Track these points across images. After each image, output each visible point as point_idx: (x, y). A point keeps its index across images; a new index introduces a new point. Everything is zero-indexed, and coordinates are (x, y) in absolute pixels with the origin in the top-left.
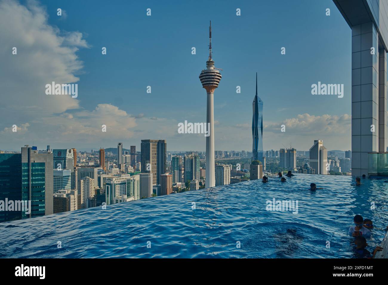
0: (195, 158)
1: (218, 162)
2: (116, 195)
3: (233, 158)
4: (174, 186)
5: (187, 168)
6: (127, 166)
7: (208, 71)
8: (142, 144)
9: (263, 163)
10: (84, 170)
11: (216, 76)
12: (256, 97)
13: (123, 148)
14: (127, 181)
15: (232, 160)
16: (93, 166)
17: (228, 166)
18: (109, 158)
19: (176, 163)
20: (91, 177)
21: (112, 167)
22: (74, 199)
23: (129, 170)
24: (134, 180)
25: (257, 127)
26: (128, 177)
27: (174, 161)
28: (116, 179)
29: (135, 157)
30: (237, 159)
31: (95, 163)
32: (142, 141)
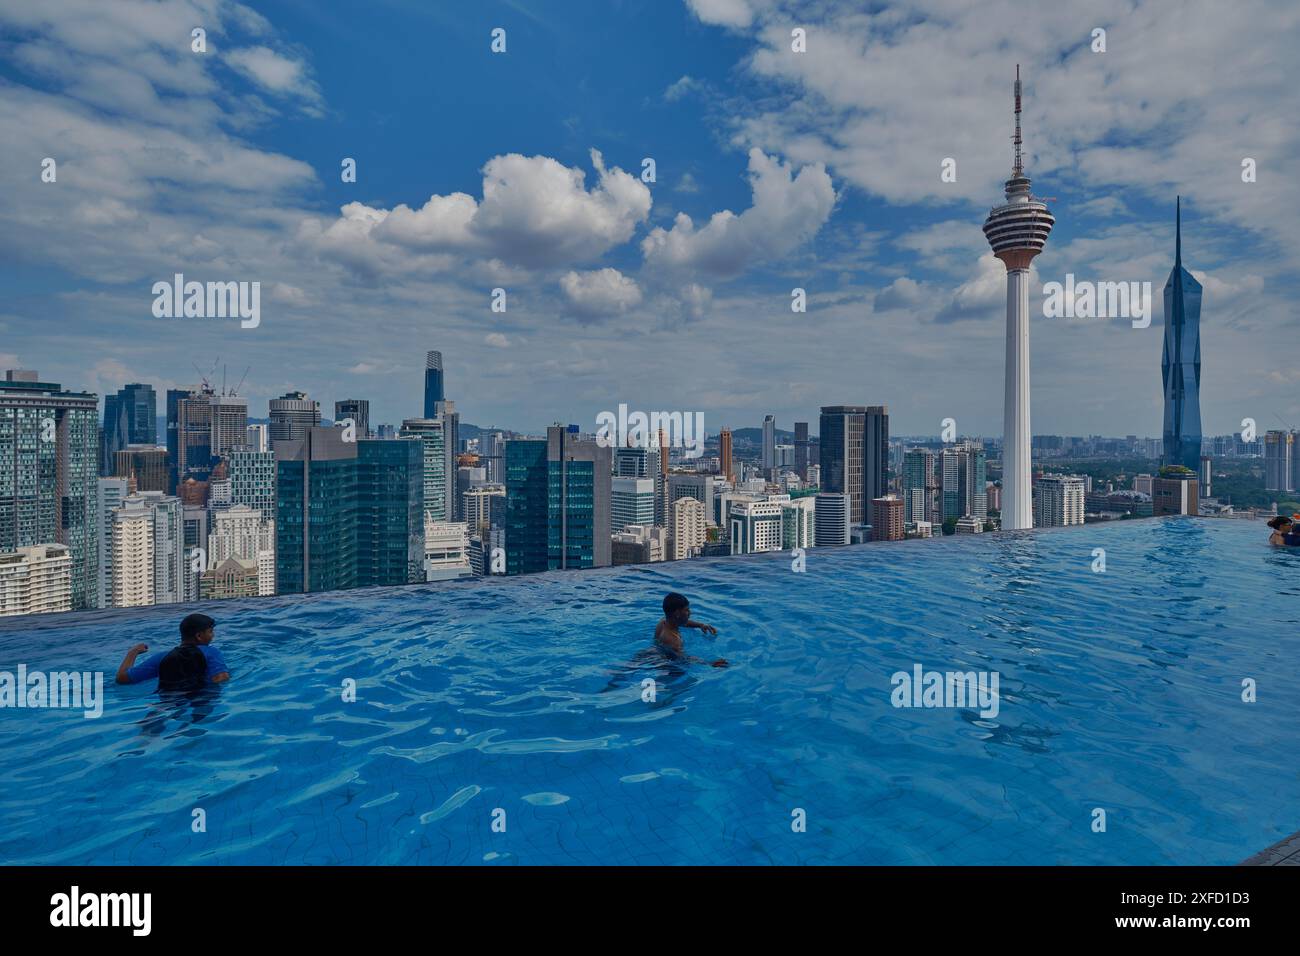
2: (756, 546)
3: (1096, 458)
4: (910, 532)
5: (948, 482)
7: (1012, 210)
8: (822, 418)
10: (683, 481)
13: (776, 428)
15: (1092, 464)
16: (704, 472)
17: (1077, 482)
18: (744, 452)
19: (915, 468)
20: (700, 498)
22: (659, 549)
24: (799, 509)
28: (755, 506)
30: (1108, 461)
31: (710, 465)
32: (823, 409)
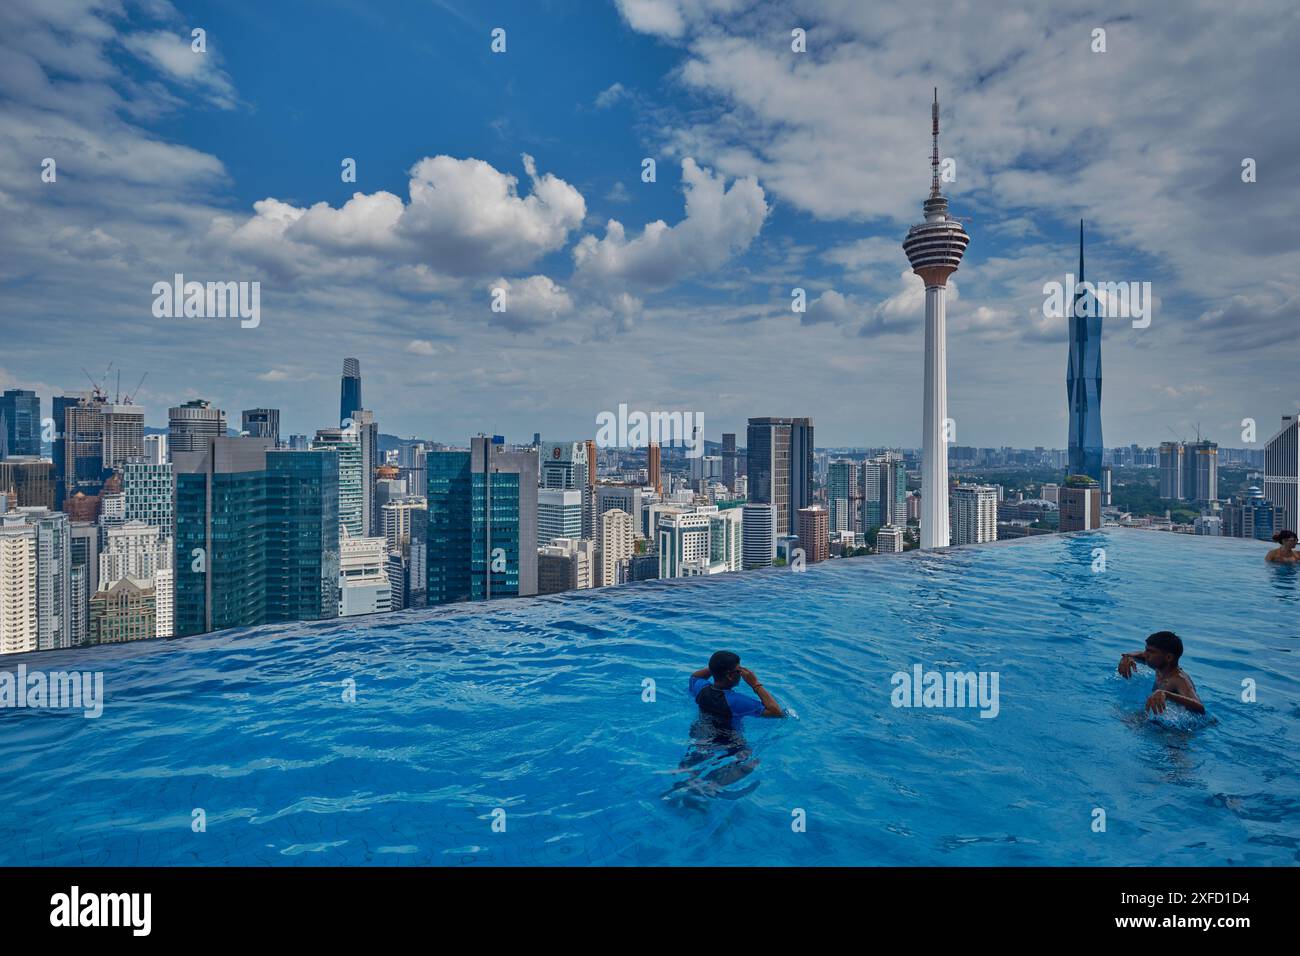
0: (894, 465)
1: (962, 479)
2: (684, 557)
3: (1008, 468)
4: (834, 541)
5: (870, 492)
7: (929, 228)
8: (749, 428)
9: (1101, 484)
10: (611, 493)
11: (951, 238)
14: (712, 522)
15: (1004, 474)
16: (632, 483)
17: (990, 491)
19: (840, 479)
20: (628, 509)
22: (586, 562)
23: (719, 496)
24: (727, 520)
25: (1084, 379)
26: (714, 512)
27: (835, 474)
28: (684, 517)
29: (733, 462)
30: (1019, 471)
31: (638, 477)
32: (750, 420)
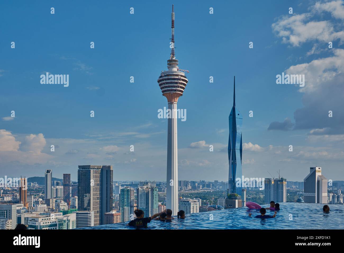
0: (152, 189)
1: (183, 196)
3: (203, 191)
5: (141, 203)
6: (58, 201)
7: (170, 74)
8: (79, 171)
9: (242, 197)
11: (180, 79)
12: (234, 109)
13: (52, 177)
14: (59, 221)
15: (202, 193)
16: (9, 202)
17: (196, 201)
18: (33, 190)
19: (126, 197)
20: (8, 217)
21: (37, 203)
23: (62, 208)
24: (68, 220)
25: (235, 150)
26: (61, 216)
27: (124, 194)
28: (43, 220)
29: (69, 189)
30: (208, 192)
31: (13, 198)
32: (79, 167)
